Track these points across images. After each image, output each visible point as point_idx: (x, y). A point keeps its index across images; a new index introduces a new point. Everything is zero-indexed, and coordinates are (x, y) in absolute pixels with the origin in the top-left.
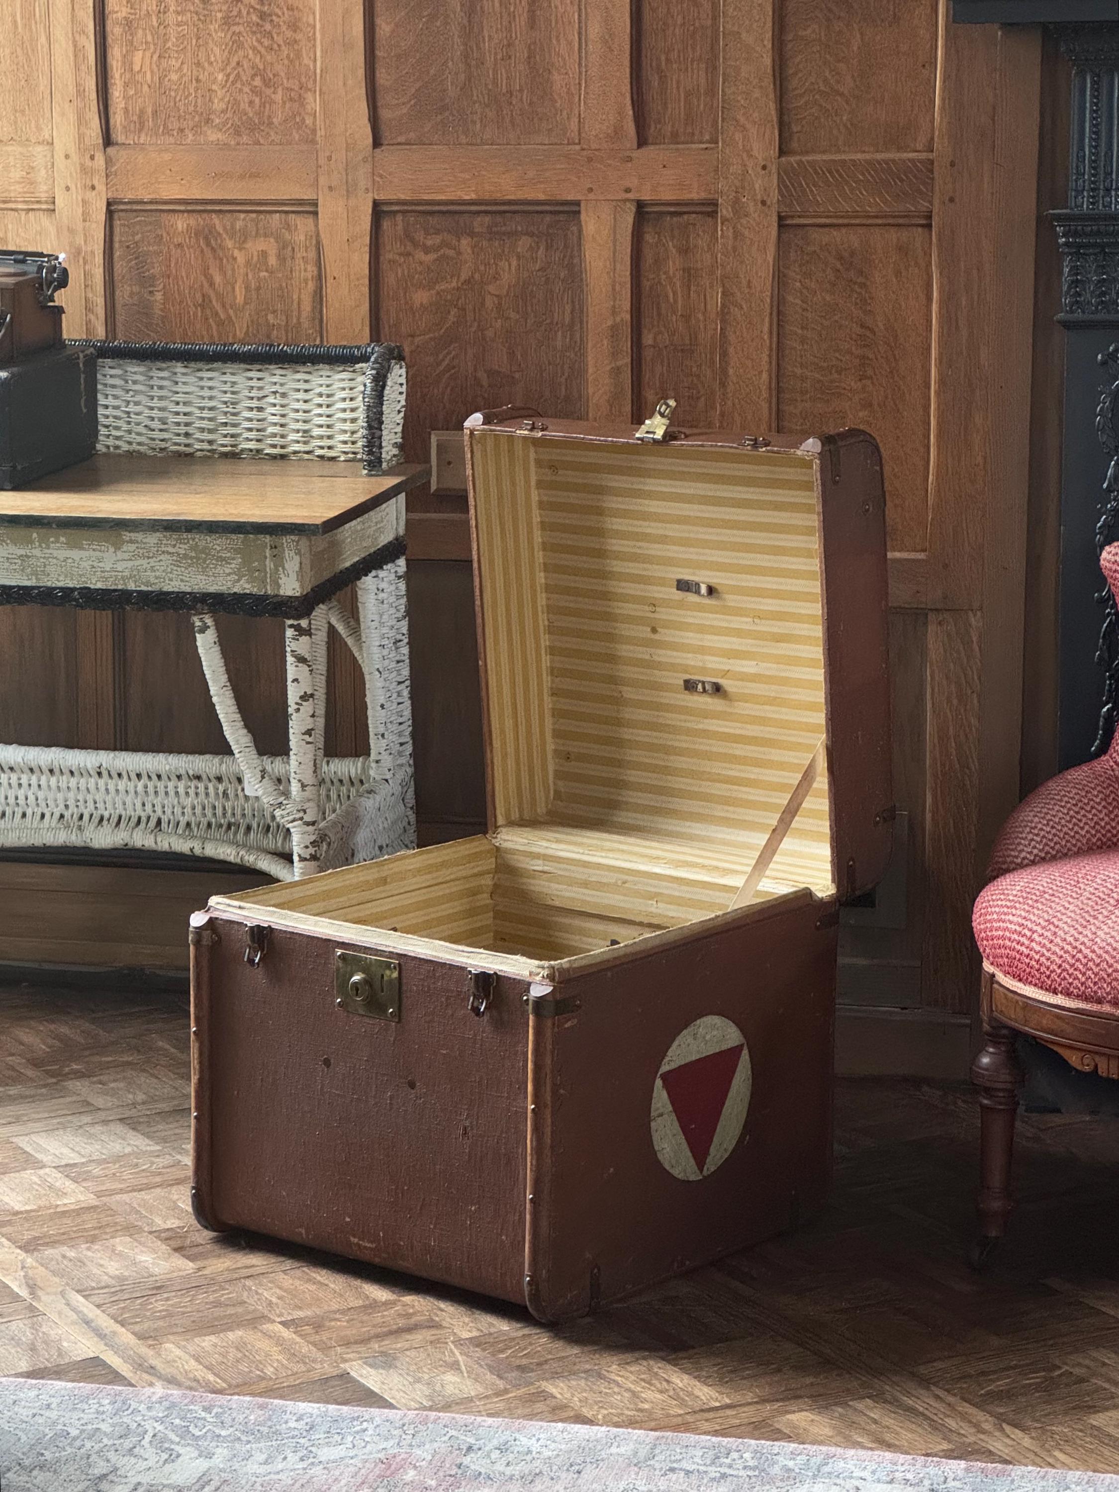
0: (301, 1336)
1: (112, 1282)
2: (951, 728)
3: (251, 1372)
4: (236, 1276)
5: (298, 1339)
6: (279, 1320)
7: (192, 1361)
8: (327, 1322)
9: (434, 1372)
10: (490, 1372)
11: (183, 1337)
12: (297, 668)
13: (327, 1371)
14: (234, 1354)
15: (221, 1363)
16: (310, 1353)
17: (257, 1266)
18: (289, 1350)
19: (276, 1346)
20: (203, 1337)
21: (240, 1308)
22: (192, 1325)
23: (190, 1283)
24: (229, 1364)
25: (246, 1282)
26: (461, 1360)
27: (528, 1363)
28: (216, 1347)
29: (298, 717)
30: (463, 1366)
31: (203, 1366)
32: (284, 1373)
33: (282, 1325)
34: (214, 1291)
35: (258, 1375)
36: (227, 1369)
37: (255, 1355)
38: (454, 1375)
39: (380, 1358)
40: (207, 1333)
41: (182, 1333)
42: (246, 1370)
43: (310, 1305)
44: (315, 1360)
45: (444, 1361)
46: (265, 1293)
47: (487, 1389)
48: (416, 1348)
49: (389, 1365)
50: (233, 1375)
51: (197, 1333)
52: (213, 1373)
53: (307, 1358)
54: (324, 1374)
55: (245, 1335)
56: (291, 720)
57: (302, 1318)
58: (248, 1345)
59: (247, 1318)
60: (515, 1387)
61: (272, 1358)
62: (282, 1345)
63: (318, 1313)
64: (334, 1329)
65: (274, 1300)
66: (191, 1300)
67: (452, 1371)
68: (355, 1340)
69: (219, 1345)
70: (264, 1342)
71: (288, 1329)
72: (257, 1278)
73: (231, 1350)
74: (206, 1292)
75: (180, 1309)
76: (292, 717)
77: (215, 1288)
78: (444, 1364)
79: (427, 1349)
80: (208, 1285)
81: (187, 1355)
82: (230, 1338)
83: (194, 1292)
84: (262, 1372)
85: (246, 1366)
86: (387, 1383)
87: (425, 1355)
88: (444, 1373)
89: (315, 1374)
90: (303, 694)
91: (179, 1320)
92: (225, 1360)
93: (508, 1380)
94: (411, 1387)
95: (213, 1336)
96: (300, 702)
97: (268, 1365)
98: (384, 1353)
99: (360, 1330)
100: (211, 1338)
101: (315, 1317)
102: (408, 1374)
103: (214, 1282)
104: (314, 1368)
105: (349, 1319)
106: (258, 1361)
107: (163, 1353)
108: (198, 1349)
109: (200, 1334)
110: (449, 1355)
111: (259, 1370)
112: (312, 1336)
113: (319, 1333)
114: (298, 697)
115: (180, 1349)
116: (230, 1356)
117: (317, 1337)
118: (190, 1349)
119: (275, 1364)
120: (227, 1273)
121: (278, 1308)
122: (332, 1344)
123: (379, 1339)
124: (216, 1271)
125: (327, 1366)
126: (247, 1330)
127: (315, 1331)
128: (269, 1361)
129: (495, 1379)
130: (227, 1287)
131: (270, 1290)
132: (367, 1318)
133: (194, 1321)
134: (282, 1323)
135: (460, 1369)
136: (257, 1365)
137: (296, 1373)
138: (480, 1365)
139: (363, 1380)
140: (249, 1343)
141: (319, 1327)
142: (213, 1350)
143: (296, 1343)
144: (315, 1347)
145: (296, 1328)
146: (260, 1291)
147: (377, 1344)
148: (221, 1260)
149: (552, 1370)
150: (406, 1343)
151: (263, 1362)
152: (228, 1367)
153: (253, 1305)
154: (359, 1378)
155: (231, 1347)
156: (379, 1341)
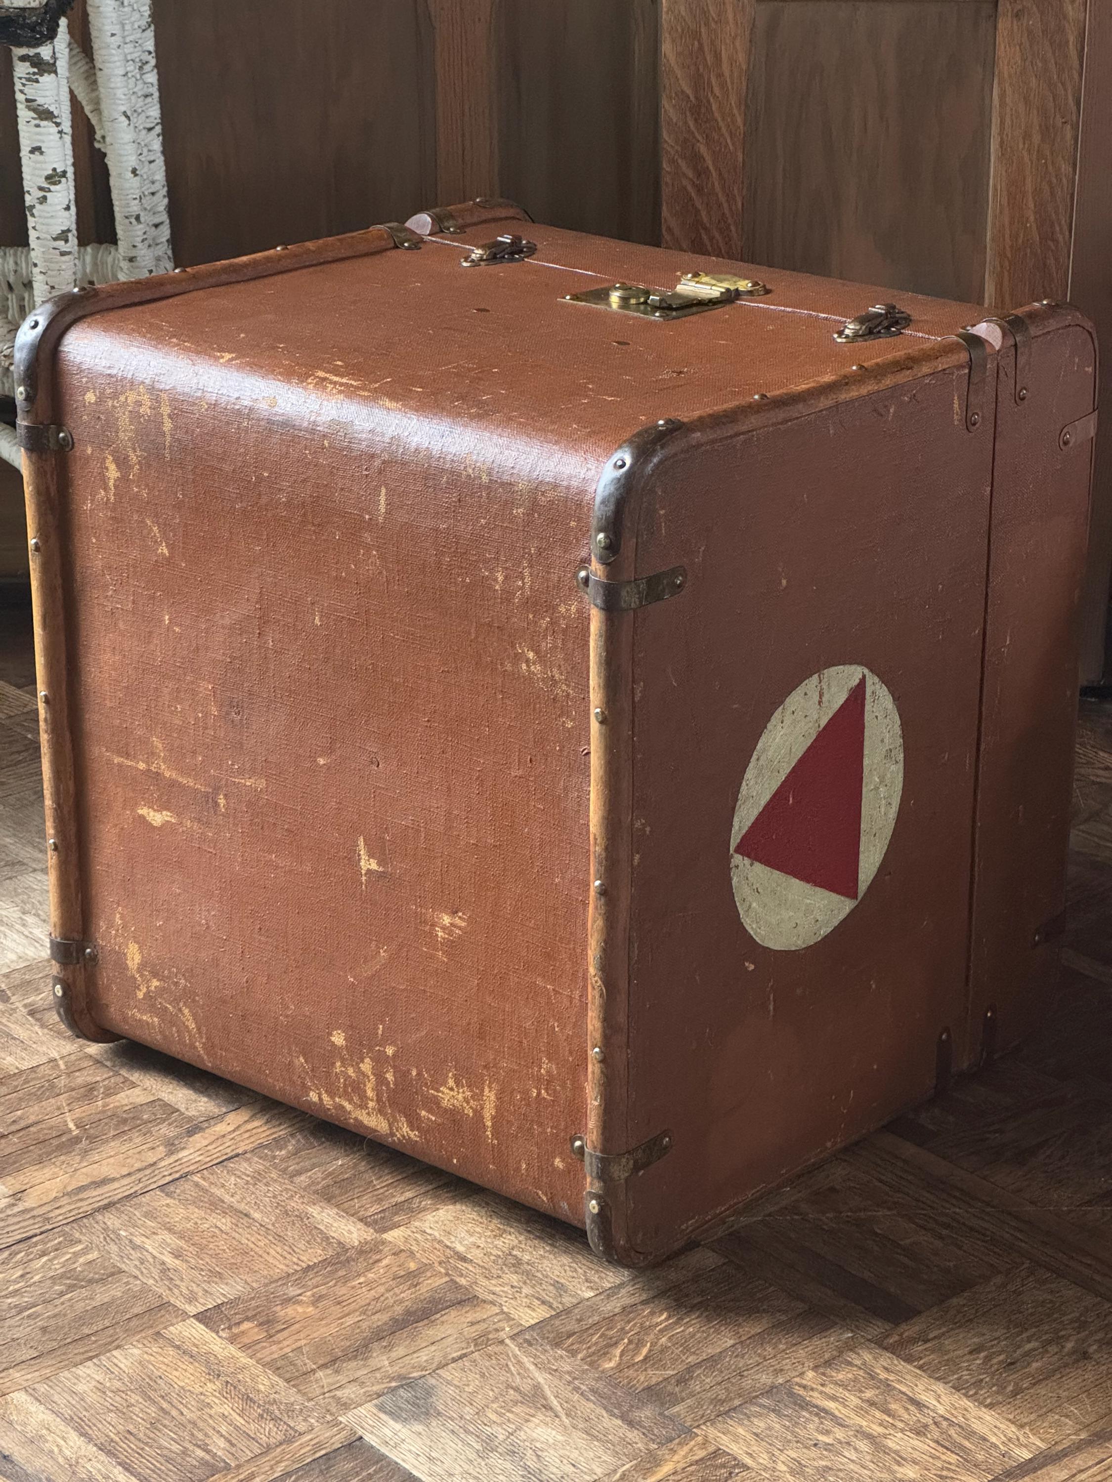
0: (245, 1347)
2: (1029, 181)
3: (185, 1452)
4: (85, 1207)
5: (244, 1359)
6: (192, 1310)
7: (73, 1436)
8: (279, 1308)
9: (509, 1421)
10: (605, 1409)
11: (37, 1374)
12: (38, 129)
13: (322, 1438)
14: (142, 1410)
15: (128, 1436)
16: (274, 1391)
17: (114, 1180)
18: (235, 1388)
19: (210, 1380)
20: (74, 1369)
21: (116, 1288)
22: (44, 1339)
23: (8, 1233)
24: (141, 1435)
25: (106, 1220)
26: (541, 1380)
27: (661, 1379)
28: (104, 1393)
29: (43, 211)
30: (552, 1397)
31: (96, 1445)
32: (248, 1452)
33: (204, 1324)
34: (57, 1250)
35: (202, 1459)
36: (142, 1449)
37: (181, 1407)
38: (547, 1424)
39: (401, 1392)
40: (78, 1359)
41: (32, 1362)
42: (175, 1447)
43: (234, 1267)
44: (290, 1410)
45: (517, 1389)
46: (149, 1245)
47: (620, 1459)
48: (454, 1360)
49: (423, 1410)
50: (158, 1465)
51: (59, 1359)
52: (120, 1464)
53: (275, 1407)
54: (318, 1446)
55: (145, 1356)
56: (33, 215)
57: (231, 1302)
58: (159, 1381)
59: (136, 1310)
60: (663, 1445)
61: (212, 1412)
62: (219, 1376)
63: (254, 1285)
64: (297, 1326)
65: (169, 1260)
66: (22, 1276)
67: (539, 1414)
68: (342, 1351)
69: (108, 1388)
70: (186, 1370)
71: (217, 1333)
72: (122, 1209)
73: (134, 1398)
74: (44, 1254)
75: (9, 1301)
76: (34, 211)
77: (56, 1242)
78: (520, 1398)
79: (475, 1361)
80: (42, 1233)
81: (58, 1420)
82: (122, 1366)
83: (23, 1254)
84: (208, 1452)
85: (172, 1439)
86: (438, 1459)
87: (477, 1376)
88: (527, 1421)
89: (302, 1446)
90: (50, 172)
91: (17, 1329)
92: (131, 1427)
93: (645, 1428)
94: (483, 1463)
95: (89, 1363)
96: (46, 185)
97: (211, 1432)
98: (405, 1378)
99: (342, 1324)
100: (88, 1370)
101: (253, 1298)
102: (467, 1431)
103: (50, 1227)
104: (296, 1431)
105: (313, 1296)
106: (190, 1422)
107: (14, 1417)
108: (74, 1402)
109: (67, 1362)
110: (519, 1374)
111: (199, 1447)
112: (265, 1348)
113: (275, 1338)
114: (41, 177)
115: (41, 1404)
116: (137, 1416)
117: (274, 1348)
118: (59, 1403)
119: (223, 1429)
120: (65, 1201)
121: (182, 1280)
122: (305, 1365)
123: (385, 1344)
124: (45, 1200)
125: (316, 1424)
126: (146, 1342)
127: (265, 1334)
128: (211, 1421)
129: (620, 1427)
130: (77, 1235)
131: (154, 1236)
132: (344, 1290)
133: (44, 1330)
134: (203, 1318)
135: (551, 1408)
136: (193, 1435)
137: (268, 1449)
138: (582, 1394)
139: (393, 1455)
140: (161, 1377)
141: (268, 1322)
142: (102, 1401)
143: (243, 1368)
144: (279, 1376)
145: (230, 1328)
146: (138, 1240)
147: (384, 1358)
148: (48, 1172)
149: (709, 1394)
150: (433, 1348)
151: (201, 1424)
152: (142, 1446)
153: (136, 1277)
154: (384, 1450)
155: (131, 1390)
156: (385, 1347)
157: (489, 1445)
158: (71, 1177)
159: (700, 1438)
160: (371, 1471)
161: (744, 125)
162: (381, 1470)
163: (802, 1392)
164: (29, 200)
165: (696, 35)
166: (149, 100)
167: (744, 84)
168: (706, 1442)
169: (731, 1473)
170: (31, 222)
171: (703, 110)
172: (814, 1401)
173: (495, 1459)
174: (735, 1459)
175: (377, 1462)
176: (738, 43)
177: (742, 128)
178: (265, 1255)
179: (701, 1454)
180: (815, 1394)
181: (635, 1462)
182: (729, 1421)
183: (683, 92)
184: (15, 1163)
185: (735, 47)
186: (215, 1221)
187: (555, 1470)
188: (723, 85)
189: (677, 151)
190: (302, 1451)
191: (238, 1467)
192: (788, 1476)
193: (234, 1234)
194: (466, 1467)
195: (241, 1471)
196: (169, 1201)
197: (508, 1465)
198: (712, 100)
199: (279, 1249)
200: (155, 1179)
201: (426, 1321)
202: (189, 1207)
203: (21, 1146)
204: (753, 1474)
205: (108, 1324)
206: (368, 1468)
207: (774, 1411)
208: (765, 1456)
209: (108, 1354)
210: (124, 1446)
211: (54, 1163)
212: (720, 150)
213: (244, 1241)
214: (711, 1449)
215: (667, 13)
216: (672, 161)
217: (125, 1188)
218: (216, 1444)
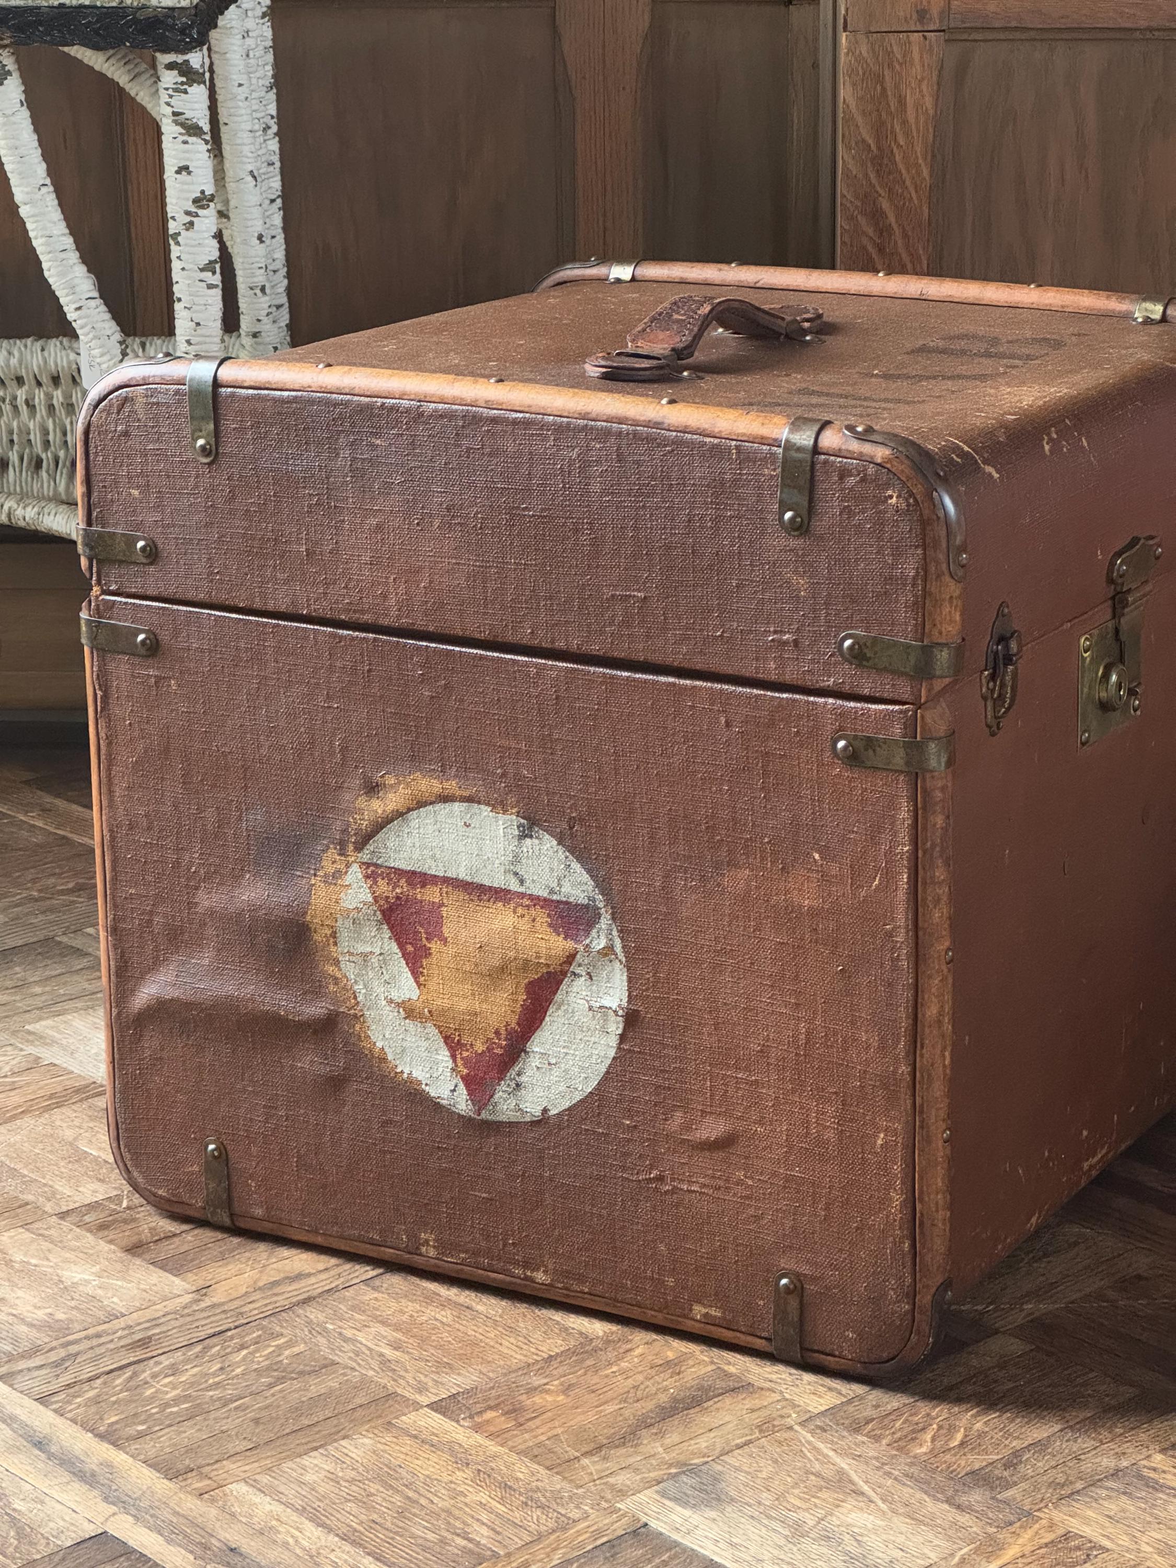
0: (491, 1436)
1: (43, 1338)
3: (443, 1542)
4: (282, 1301)
5: (493, 1447)
6: (424, 1400)
7: (309, 1526)
8: (524, 1396)
9: (816, 1506)
10: (926, 1493)
11: (256, 1465)
12: (186, 146)
13: (601, 1525)
14: (384, 1499)
15: (373, 1525)
16: (535, 1478)
17: (309, 1275)
18: (489, 1476)
19: (458, 1469)
20: (298, 1460)
21: (333, 1379)
22: (257, 1431)
23: (197, 1327)
24: (389, 1525)
25: (308, 1314)
26: (846, 1467)
27: (984, 1464)
28: (338, 1483)
29: (191, 239)
30: (862, 1483)
31: (337, 1535)
32: (516, 1539)
33: (440, 1413)
34: (257, 1343)
35: (464, 1548)
36: (392, 1538)
37: (430, 1495)
38: (862, 1509)
39: (684, 1478)
40: (301, 1449)
41: (248, 1453)
42: (430, 1536)
43: (465, 1359)
44: (557, 1497)
45: (818, 1475)
46: (361, 1337)
47: (955, 1543)
48: (739, 1447)
49: (713, 1496)
50: (414, 1555)
51: (279, 1450)
52: (369, 1554)
53: (539, 1494)
54: (599, 1533)
55: (379, 1445)
56: (178, 244)
57: (468, 1391)
58: (400, 1470)
59: (358, 1401)
60: (1002, 1528)
61: (467, 1500)
62: (468, 1464)
63: (491, 1375)
64: (549, 1414)
65: (388, 1352)
66: (222, 1369)
67: (850, 1499)
68: (608, 1438)
69: (342, 1478)
70: (429, 1459)
71: (458, 1422)
72: (324, 1302)
73: (373, 1487)
74: (242, 1347)
75: (211, 1393)
76: (180, 239)
77: (255, 1335)
78: (823, 1483)
79: (763, 1447)
80: (236, 1327)
81: (289, 1510)
82: (353, 1455)
83: (218, 1348)
84: (470, 1540)
85: (425, 1528)
86: (741, 1545)
87: (770, 1462)
88: (838, 1506)
89: (579, 1533)
90: (199, 195)
91: (225, 1421)
92: (375, 1517)
93: (977, 1512)
94: (795, 1549)
95: (315, 1453)
96: (193, 209)
97: (470, 1520)
98: (685, 1465)
99: (601, 1411)
100: (314, 1460)
101: (493, 1388)
102: (769, 1517)
103: (246, 1321)
104: (569, 1518)
105: (561, 1384)
106: (443, 1510)
107: (236, 1509)
108: (304, 1493)
109: (289, 1453)
110: (817, 1460)
111: (458, 1535)
112: (516, 1436)
113: (525, 1426)
114: (188, 199)
115: (266, 1495)
116: (382, 1506)
117: (527, 1436)
118: (286, 1493)
119: (484, 1517)
120: (257, 1296)
121: (406, 1371)
122: (567, 1452)
123: (655, 1431)
124: (235, 1295)
125: (591, 1511)
126: (376, 1431)
127: (514, 1423)
128: (467, 1509)
129: (949, 1511)
130: (278, 1329)
131: (367, 1329)
132: (595, 1380)
133: (256, 1421)
134: (435, 1407)
135: (863, 1494)
136: (449, 1523)
137: (540, 1537)
138: (896, 1479)
139: (687, 1542)
140: (401, 1467)
141: (514, 1411)
142: (337, 1491)
143: (494, 1457)
144: (539, 1464)
145: (471, 1417)
146: (349, 1333)
147: (658, 1444)
148: (233, 1268)
149: (1045, 1478)
150: (712, 1434)
151: (457, 1512)
152: (391, 1535)
153: (353, 1369)
154: (675, 1536)
155: (369, 1480)
156: (656, 1434)
157: (798, 1531)
158: (261, 1272)
159: (1044, 1522)
160: (665, 1557)
161: (931, 176)
162: (676, 1556)
163: (1152, 1475)
164: (173, 227)
165: (880, 79)
166: (271, 168)
167: (931, 130)
168: (1051, 1526)
169: (1088, 1555)
170: (175, 251)
171: (885, 161)
172: (1169, 1483)
173: (807, 1544)
174: (1091, 1542)
175: (671, 1549)
176: (924, 87)
177: (927, 178)
178: (497, 1346)
179: (1049, 1537)
180: (1169, 1476)
181: (973, 1546)
182: (1074, 1504)
183: (864, 141)
184: (192, 1260)
185: (921, 91)
186: (433, 1314)
187: (881, 1555)
188: (907, 134)
189: (857, 207)
190: (580, 1539)
191: (508, 1555)
192: (1156, 1556)
193: (457, 1326)
194: (776, 1552)
195: (512, 1559)
196: (376, 1295)
197: (825, 1550)
198: (895, 150)
199: (512, 1340)
200: (357, 1274)
201: (697, 1409)
202: (403, 1301)
203: (198, 1243)
204: (1115, 1556)
205: (330, 1415)
206: (661, 1554)
207: (1124, 1493)
208: (1125, 1537)
209: (335, 1444)
210: (371, 1536)
211: (238, 1260)
212: (904, 204)
213: (471, 1332)
214: (1061, 1531)
215: (847, 54)
216: (851, 218)
217: (324, 1283)
218: (478, 1532)
